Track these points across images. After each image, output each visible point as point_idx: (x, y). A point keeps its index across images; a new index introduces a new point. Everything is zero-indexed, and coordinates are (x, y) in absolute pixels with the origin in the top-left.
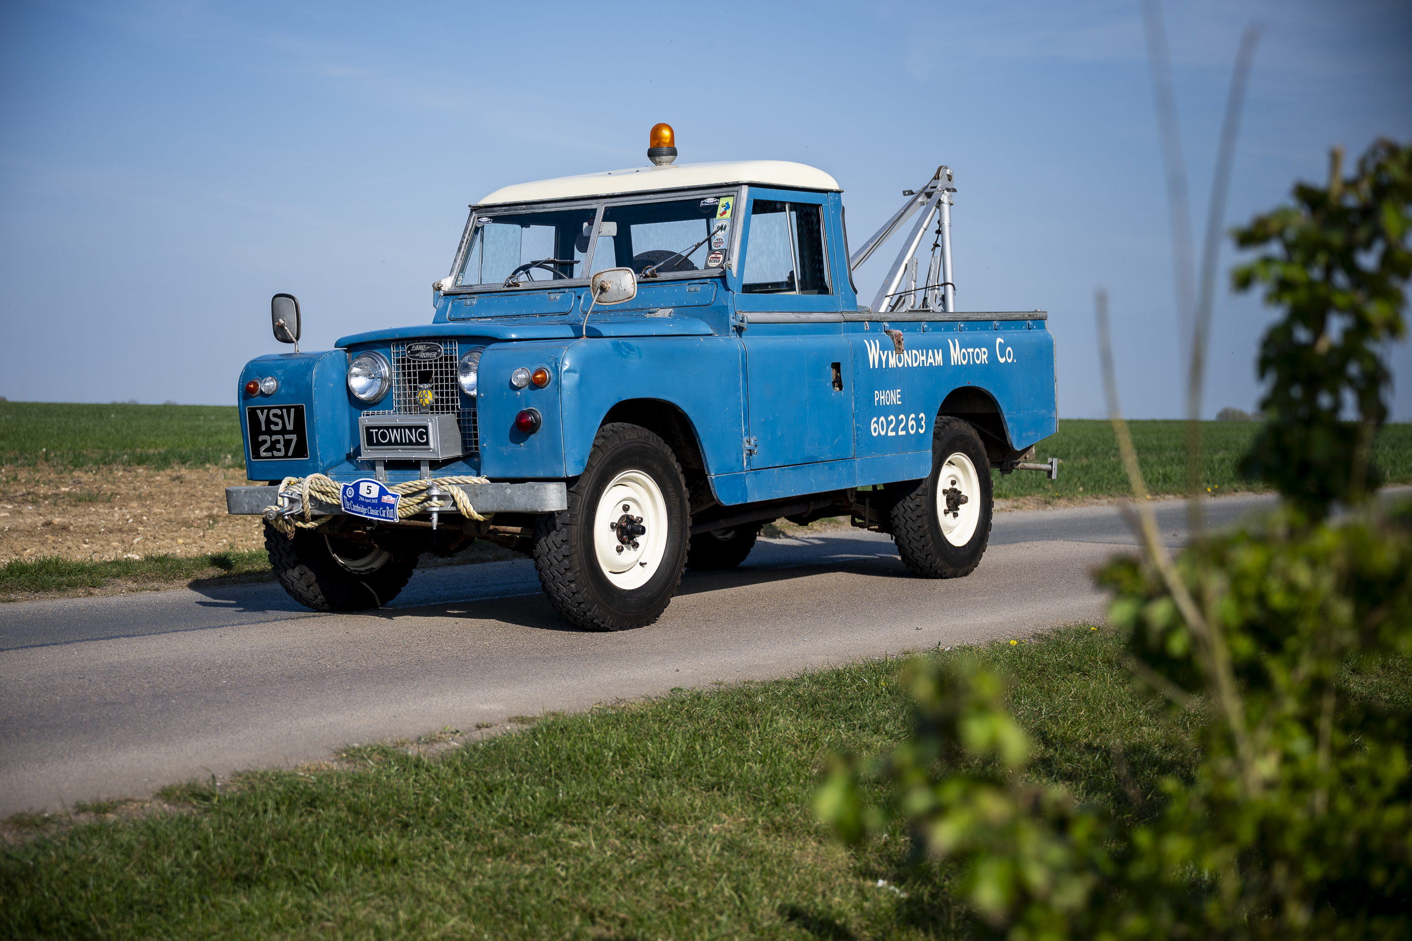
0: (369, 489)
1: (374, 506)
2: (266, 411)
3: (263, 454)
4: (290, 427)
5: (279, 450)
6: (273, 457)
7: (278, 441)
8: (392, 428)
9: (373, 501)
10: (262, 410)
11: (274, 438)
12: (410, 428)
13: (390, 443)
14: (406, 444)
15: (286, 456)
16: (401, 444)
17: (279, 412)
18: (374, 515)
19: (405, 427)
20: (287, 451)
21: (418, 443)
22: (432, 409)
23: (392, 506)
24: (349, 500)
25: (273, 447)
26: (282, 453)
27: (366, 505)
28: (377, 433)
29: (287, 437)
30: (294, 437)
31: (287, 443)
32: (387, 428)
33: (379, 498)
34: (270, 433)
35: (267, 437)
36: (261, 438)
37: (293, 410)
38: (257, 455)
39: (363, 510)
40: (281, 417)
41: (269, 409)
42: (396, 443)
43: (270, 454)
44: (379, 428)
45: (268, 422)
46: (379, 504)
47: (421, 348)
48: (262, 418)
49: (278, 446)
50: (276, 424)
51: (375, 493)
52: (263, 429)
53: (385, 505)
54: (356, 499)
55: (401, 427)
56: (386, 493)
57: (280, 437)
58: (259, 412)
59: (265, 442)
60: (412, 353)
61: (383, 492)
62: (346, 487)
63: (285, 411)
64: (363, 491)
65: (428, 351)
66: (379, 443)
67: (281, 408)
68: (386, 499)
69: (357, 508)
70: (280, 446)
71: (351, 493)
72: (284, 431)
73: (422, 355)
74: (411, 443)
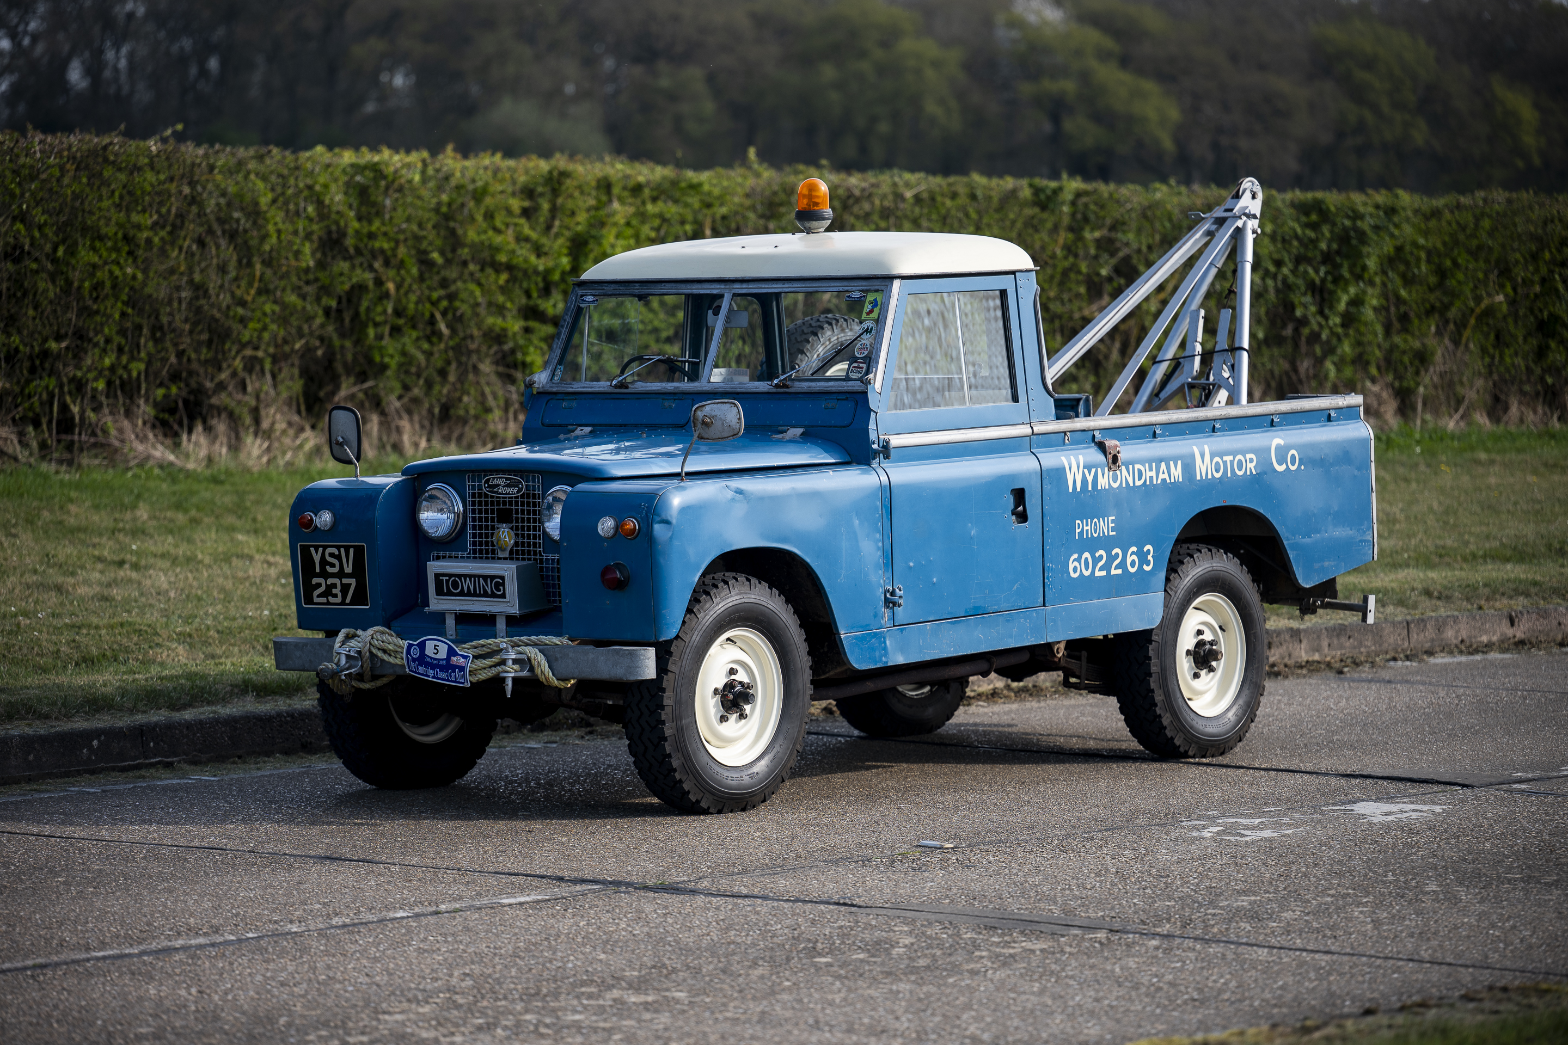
0: (436, 648)
1: (442, 668)
2: (321, 550)
3: (316, 600)
4: (348, 570)
5: (335, 596)
6: (328, 603)
7: (334, 586)
8: (465, 576)
9: (441, 662)
10: (317, 548)
11: (330, 581)
12: (485, 577)
13: (462, 594)
14: (480, 595)
15: (343, 603)
16: (475, 595)
17: (337, 552)
18: (442, 678)
19: (479, 576)
20: (344, 597)
21: (493, 595)
22: (511, 553)
23: (462, 669)
24: (414, 660)
25: (328, 592)
26: (339, 600)
27: (433, 667)
28: (447, 581)
29: (345, 581)
30: (353, 582)
31: (345, 588)
32: (459, 576)
33: (448, 659)
34: (325, 575)
35: (321, 580)
36: (315, 581)
37: (352, 550)
38: (309, 600)
39: (430, 672)
40: (339, 557)
41: (325, 547)
42: (469, 594)
43: (324, 600)
44: (450, 575)
45: (324, 562)
46: (447, 666)
47: (499, 481)
48: (317, 558)
49: (334, 591)
50: (333, 565)
51: (443, 654)
52: (318, 570)
53: (454, 668)
54: (422, 659)
55: (475, 576)
56: (456, 654)
57: (336, 581)
58: (312, 550)
59: (319, 585)
60: (490, 486)
61: (451, 652)
62: (410, 646)
63: (342, 550)
64: (429, 650)
65: (508, 486)
66: (450, 593)
67: (338, 548)
68: (455, 660)
69: (422, 669)
70: (336, 591)
71: (416, 653)
72: (341, 574)
73: (502, 490)
74: (485, 594)
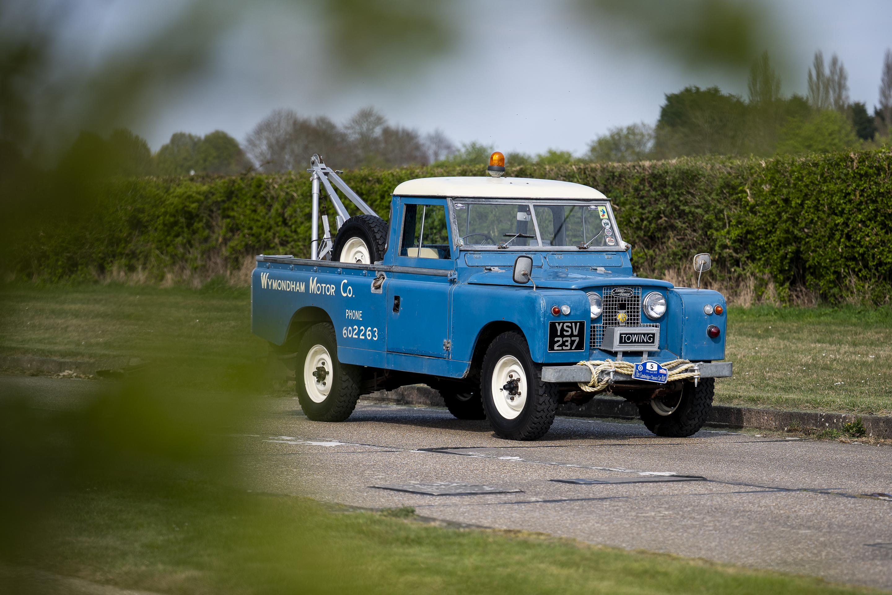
0: (652, 366)
1: (655, 375)
2: (561, 324)
3: (556, 348)
4: (575, 333)
5: (567, 346)
6: (563, 350)
7: (567, 341)
8: (634, 334)
9: (655, 372)
10: (559, 323)
11: (565, 339)
12: (644, 334)
13: (632, 342)
14: (641, 343)
15: (571, 349)
16: (638, 342)
17: (570, 325)
18: (654, 380)
19: (641, 334)
20: (572, 346)
21: (647, 342)
22: (628, 323)
23: (665, 375)
24: (639, 372)
25: (563, 344)
26: (569, 348)
27: (650, 374)
28: (625, 337)
29: (573, 338)
30: (577, 339)
31: (572, 342)
32: (631, 334)
33: (658, 371)
34: (562, 336)
35: (560, 339)
36: (556, 339)
37: (578, 324)
38: (552, 348)
39: (648, 377)
40: (571, 328)
41: (564, 323)
42: (635, 342)
43: (560, 348)
44: (627, 334)
45: (563, 330)
46: (658, 374)
47: (621, 291)
48: (559, 328)
49: (566, 344)
50: (568, 331)
51: (655, 368)
52: (559, 334)
53: (661, 375)
54: (644, 371)
55: (639, 334)
56: (661, 369)
57: (569, 339)
58: (557, 324)
59: (559, 341)
60: (615, 293)
61: (659, 368)
62: (637, 365)
63: (573, 324)
64: (648, 367)
65: (625, 292)
66: (625, 342)
67: (571, 323)
68: (661, 371)
69: (644, 376)
70: (568, 344)
71: (641, 368)
72: (572, 335)
73: (621, 294)
74: (643, 342)
